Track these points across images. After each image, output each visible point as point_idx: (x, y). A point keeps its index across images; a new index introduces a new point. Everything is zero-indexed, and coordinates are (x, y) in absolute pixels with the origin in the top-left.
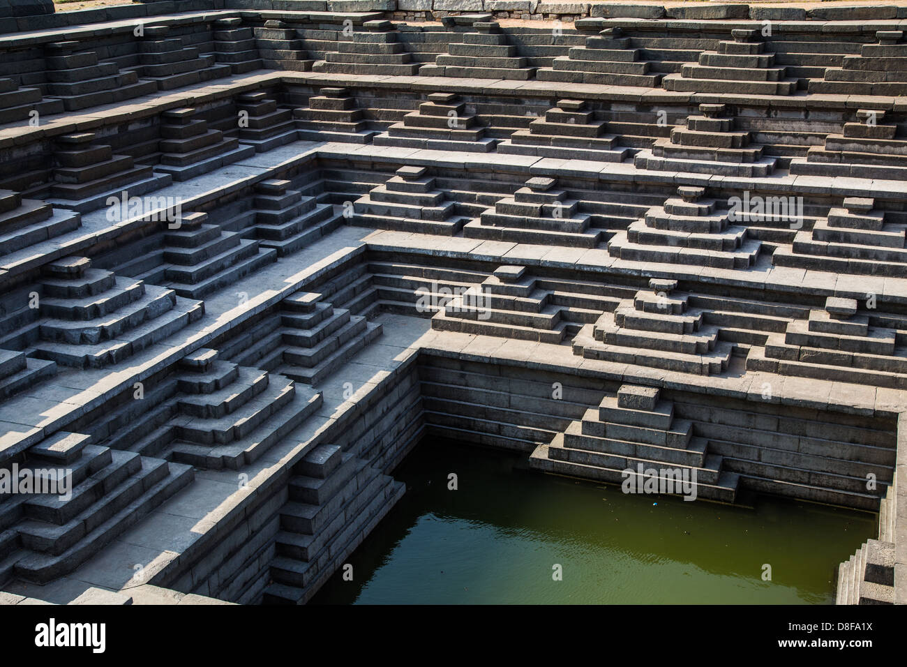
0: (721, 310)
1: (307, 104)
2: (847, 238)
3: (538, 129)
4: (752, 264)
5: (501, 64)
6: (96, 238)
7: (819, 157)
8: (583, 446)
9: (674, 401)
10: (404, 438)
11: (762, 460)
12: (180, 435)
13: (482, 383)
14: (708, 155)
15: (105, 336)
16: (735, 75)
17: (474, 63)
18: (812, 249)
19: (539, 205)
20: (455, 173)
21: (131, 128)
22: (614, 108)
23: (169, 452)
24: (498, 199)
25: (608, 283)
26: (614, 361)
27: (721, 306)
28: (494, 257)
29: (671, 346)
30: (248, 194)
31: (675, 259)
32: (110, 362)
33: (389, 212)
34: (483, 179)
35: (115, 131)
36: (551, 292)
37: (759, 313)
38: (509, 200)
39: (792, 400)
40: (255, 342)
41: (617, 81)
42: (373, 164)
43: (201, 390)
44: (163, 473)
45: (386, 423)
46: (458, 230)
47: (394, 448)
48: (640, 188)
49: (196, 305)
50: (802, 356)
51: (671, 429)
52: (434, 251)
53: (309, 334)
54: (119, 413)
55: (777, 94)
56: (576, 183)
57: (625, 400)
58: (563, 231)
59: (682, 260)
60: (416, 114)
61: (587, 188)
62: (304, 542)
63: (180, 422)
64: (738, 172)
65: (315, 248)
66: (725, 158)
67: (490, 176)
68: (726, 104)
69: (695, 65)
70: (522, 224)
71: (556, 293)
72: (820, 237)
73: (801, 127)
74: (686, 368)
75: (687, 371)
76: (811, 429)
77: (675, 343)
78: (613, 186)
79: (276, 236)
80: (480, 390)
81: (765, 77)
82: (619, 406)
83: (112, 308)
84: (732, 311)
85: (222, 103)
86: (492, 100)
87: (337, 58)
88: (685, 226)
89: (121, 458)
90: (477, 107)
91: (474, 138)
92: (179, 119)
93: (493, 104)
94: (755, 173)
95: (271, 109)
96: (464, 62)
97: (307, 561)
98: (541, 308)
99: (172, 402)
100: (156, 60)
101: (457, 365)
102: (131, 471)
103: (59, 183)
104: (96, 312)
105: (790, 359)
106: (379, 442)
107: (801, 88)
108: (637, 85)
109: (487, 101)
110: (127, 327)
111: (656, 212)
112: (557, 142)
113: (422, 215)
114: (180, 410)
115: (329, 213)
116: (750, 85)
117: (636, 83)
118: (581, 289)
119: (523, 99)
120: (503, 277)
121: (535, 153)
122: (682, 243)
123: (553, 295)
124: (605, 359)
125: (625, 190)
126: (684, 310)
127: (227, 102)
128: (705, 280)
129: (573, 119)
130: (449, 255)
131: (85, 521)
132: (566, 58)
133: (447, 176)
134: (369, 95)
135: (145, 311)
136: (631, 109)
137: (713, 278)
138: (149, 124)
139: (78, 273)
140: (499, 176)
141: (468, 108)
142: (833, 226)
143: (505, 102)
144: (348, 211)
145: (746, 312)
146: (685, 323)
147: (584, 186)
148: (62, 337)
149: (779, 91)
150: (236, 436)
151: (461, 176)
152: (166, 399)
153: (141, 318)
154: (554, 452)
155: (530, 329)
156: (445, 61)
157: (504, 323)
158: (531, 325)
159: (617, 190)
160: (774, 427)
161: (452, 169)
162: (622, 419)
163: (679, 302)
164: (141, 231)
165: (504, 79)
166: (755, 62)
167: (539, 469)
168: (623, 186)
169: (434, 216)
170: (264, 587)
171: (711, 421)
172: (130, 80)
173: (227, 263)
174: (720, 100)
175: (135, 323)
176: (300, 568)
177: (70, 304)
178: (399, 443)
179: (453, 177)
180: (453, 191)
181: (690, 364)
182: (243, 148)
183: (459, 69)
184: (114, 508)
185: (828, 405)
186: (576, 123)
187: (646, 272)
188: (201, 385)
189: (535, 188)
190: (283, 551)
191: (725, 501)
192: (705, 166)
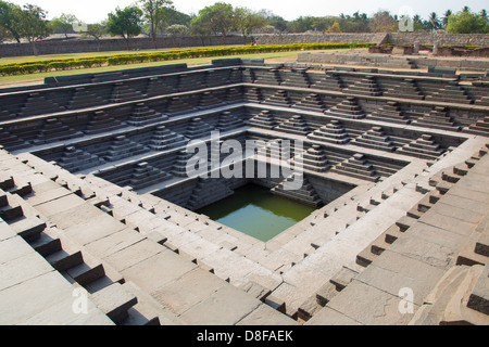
1: (247, 92)
2: (370, 138)
3: (303, 102)
4: (343, 143)
5: (301, 83)
6: (169, 122)
7: (375, 115)
12: (173, 168)
14: (344, 112)
15: (162, 144)
16: (362, 89)
17: (294, 82)
18: (361, 140)
19: (294, 123)
20: (277, 113)
21: (192, 96)
22: (326, 97)
24: (285, 120)
27: (331, 154)
28: (276, 136)
29: (311, 163)
31: (323, 140)
32: (161, 150)
33: (257, 122)
34: (283, 115)
38: (287, 121)
41: (332, 90)
42: (258, 109)
44: (165, 174)
46: (272, 129)
48: (324, 120)
49: (188, 140)
50: (345, 169)
52: (263, 133)
56: (307, 118)
58: (299, 131)
60: (273, 96)
62: (196, 197)
63: (174, 165)
64: (349, 117)
66: (348, 113)
67: (286, 114)
68: (355, 98)
69: (353, 86)
70: (289, 128)
72: (364, 137)
73: (374, 106)
74: (312, 169)
79: (222, 126)
81: (370, 90)
83: (166, 138)
84: (334, 156)
87: (261, 80)
88: (328, 131)
89: (155, 169)
90: (290, 95)
91: (286, 104)
93: (295, 94)
94: (354, 118)
95: (237, 93)
96: (292, 82)
97: (196, 201)
100: (209, 79)
102: (157, 173)
104: (162, 138)
105: (342, 170)
107: (381, 95)
109: (293, 93)
110: (168, 142)
111: (324, 127)
112: (307, 106)
113: (265, 124)
114: (176, 163)
115: (242, 122)
116: (364, 92)
119: (303, 93)
121: (301, 108)
122: (327, 136)
125: (320, 121)
126: (319, 154)
128: (327, 146)
129: (312, 100)
131: (142, 180)
132: (319, 82)
133: (275, 114)
134: (264, 90)
135: (174, 140)
136: (331, 98)
137: (329, 146)
138: (197, 96)
139: (162, 130)
140: (288, 115)
141: (288, 95)
142: (368, 134)
143: (298, 94)
144: (247, 122)
145: (337, 156)
146: (317, 158)
147: (309, 119)
148: (154, 143)
149: (372, 95)
152: (173, 160)
154: (276, 189)
156: (288, 81)
159: (318, 120)
163: (318, 152)
166: (369, 86)
167: (272, 193)
168: (320, 119)
169: (268, 124)
170: (186, 205)
173: (203, 131)
174: (353, 96)
175: (171, 142)
177: (157, 136)
181: (314, 168)
182: (224, 103)
183: (290, 84)
184: (150, 179)
185: (343, 182)
187: (313, 143)
188: (181, 158)
189: (295, 118)
190: (192, 198)
192: (341, 115)
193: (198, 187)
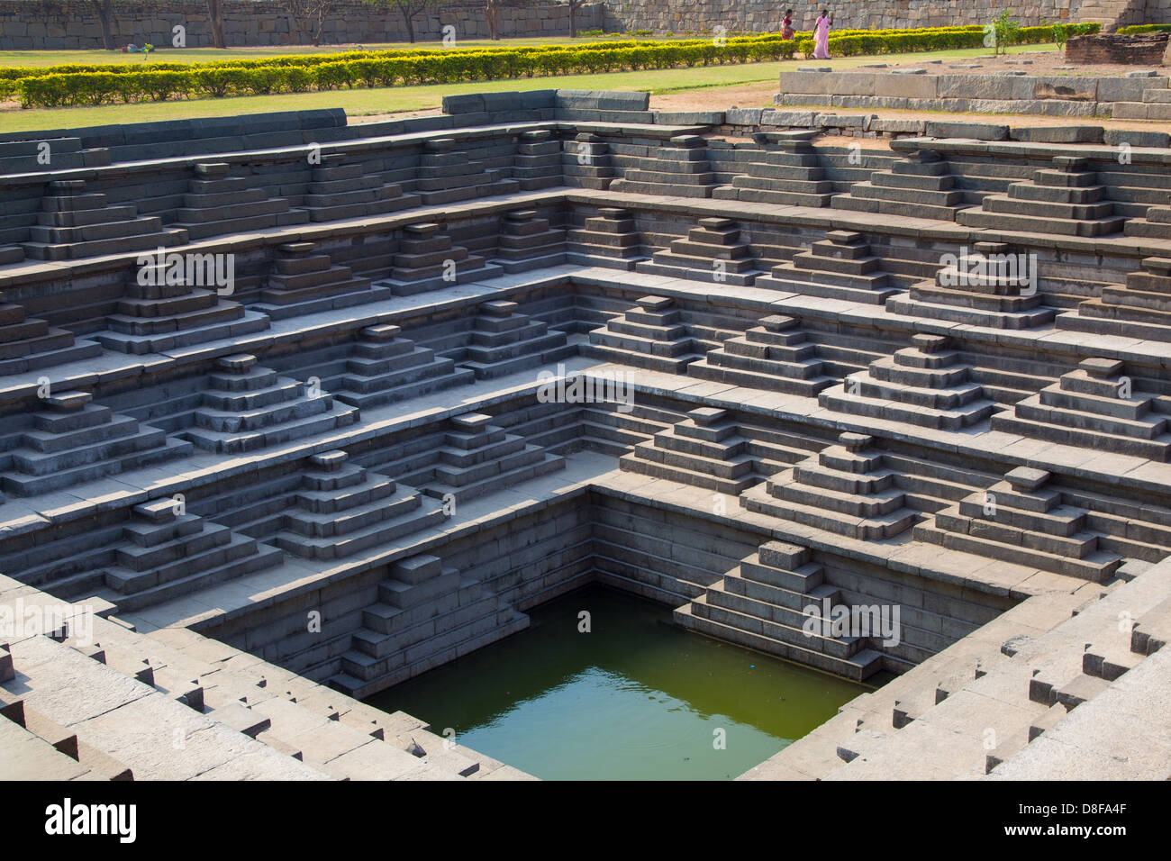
0: (915, 473)
1: (582, 224)
2: (1076, 404)
3: (802, 263)
4: (964, 425)
5: (797, 188)
6: (273, 339)
7: (1091, 310)
8: (724, 603)
9: (825, 564)
10: (556, 576)
11: (906, 640)
12: (287, 524)
13: (647, 528)
14: (964, 301)
15: (244, 426)
16: (1039, 210)
17: (770, 186)
18: (1036, 414)
19: (765, 345)
20: (701, 306)
21: (367, 241)
22: (894, 243)
23: (273, 537)
24: (730, 336)
25: (808, 435)
26: (775, 516)
27: (914, 469)
28: (697, 397)
29: (836, 505)
30: (471, 314)
31: (882, 413)
32: (237, 449)
33: (621, 344)
34: (728, 315)
35: (348, 243)
36: (747, 441)
37: (952, 480)
38: (741, 339)
39: (930, 571)
40: (405, 455)
41: (915, 213)
42: (623, 292)
43: (319, 487)
44: (250, 549)
45: (530, 555)
46: (682, 370)
47: (540, 583)
48: (884, 334)
49: (349, 410)
50: (972, 529)
51: (808, 593)
52: (642, 387)
53: (463, 453)
54: (232, 494)
55: (1078, 234)
56: (819, 324)
57: (767, 557)
58: (786, 376)
59: (887, 414)
60: (685, 240)
61: (831, 331)
62: (375, 639)
63: (291, 513)
64: (989, 322)
65: (523, 375)
66: (982, 305)
67: (734, 311)
68: (1009, 243)
69: (1003, 197)
70: (747, 365)
71: (754, 442)
72: (1048, 401)
73: (1089, 275)
74: (842, 529)
75: (843, 533)
76: (955, 609)
77: (840, 502)
78: (856, 330)
79: (481, 357)
80: (646, 537)
81: (1071, 213)
82: (761, 562)
83: (260, 403)
84: (925, 475)
85: (486, 220)
86: (769, 228)
87: (637, 177)
88: (903, 378)
89: (211, 529)
90: (752, 236)
91: (736, 269)
92: (418, 234)
93: (770, 232)
94: (1007, 324)
95: (540, 228)
96: (760, 185)
97: (375, 658)
98: (727, 456)
99: (292, 494)
100: (432, 174)
101: (626, 508)
102: (218, 542)
103: (271, 288)
104: (244, 405)
105: (960, 531)
106: (516, 572)
108: (935, 218)
109: (764, 229)
110: (268, 421)
111: (887, 362)
112: (819, 278)
113: (653, 349)
114: (295, 502)
115: (560, 340)
116: (1047, 222)
117: (935, 215)
118: (778, 440)
119: (800, 228)
120: (699, 420)
121: (792, 288)
122: (896, 396)
123: (748, 444)
124: (766, 513)
125: (869, 336)
126: (868, 468)
127: (494, 219)
128: (898, 438)
129: (839, 253)
130: (656, 393)
131: (158, 573)
132: (867, 184)
133: (693, 309)
134: (650, 217)
135: (292, 410)
136: (911, 245)
137: (906, 436)
138: (389, 238)
139: (241, 369)
140: (743, 312)
141: (743, 236)
142: (1065, 389)
143: (782, 230)
144: (584, 342)
145: (939, 478)
146: (858, 482)
147: (827, 328)
148: (209, 424)
149: (1080, 231)
150: (333, 531)
151: (706, 311)
152: (286, 491)
153: (286, 415)
154: (698, 609)
155: (711, 477)
156: (743, 183)
157: (689, 468)
158: (712, 472)
159: (860, 335)
160: (919, 604)
161: (697, 301)
162: (761, 576)
163: (862, 459)
164: (330, 339)
165: (797, 205)
166: (1066, 197)
167: (682, 625)
168: (867, 331)
169: (663, 351)
170: (333, 675)
171: (859, 592)
172: (392, 193)
173: (409, 378)
174: (1002, 239)
175: (279, 420)
176: (365, 662)
177: (223, 395)
178: (547, 581)
179: (699, 311)
180: (697, 326)
181: (846, 525)
182: (490, 267)
183: (752, 192)
184: (191, 568)
185: (965, 580)
186: (843, 258)
187: (841, 424)
188: (319, 482)
189: (770, 328)
190: (358, 645)
191: (852, 678)
192: (954, 312)
193: (384, 598)
